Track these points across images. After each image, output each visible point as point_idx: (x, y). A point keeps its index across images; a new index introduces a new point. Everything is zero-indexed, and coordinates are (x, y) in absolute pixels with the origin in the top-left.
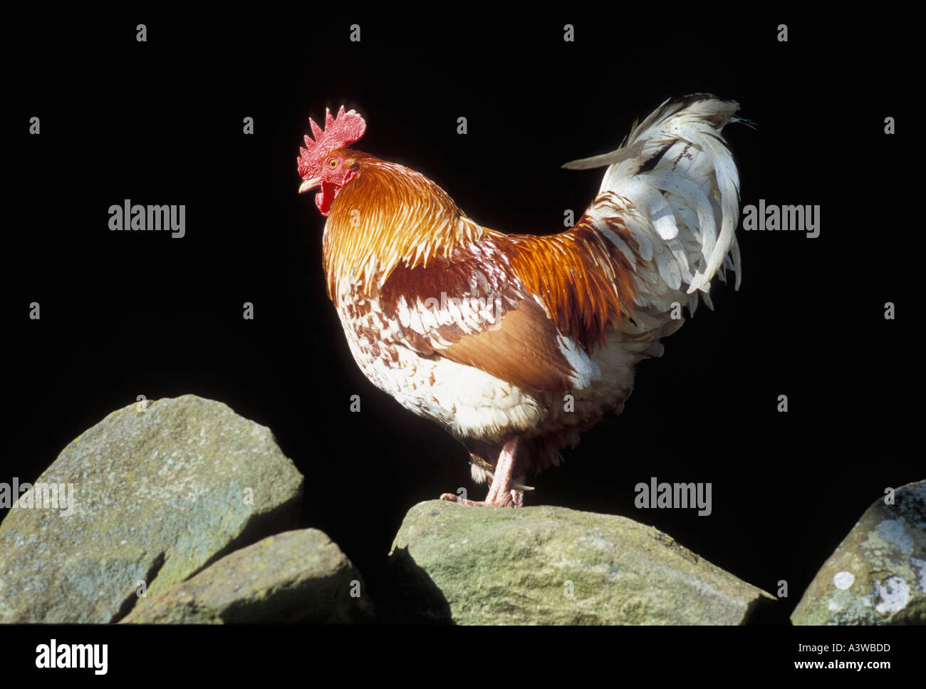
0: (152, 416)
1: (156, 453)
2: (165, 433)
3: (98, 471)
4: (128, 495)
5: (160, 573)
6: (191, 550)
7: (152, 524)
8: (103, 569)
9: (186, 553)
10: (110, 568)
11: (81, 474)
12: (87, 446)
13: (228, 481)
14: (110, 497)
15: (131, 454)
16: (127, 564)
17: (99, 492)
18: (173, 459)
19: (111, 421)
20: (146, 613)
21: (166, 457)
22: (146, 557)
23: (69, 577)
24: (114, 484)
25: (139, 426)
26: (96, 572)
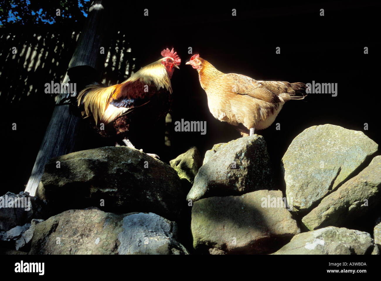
0: (319, 130)
1: (323, 139)
2: (324, 134)
3: (308, 144)
4: (320, 151)
5: (340, 173)
6: (349, 166)
7: (334, 159)
8: (323, 172)
9: (347, 167)
10: (325, 172)
11: (303, 145)
12: (301, 138)
13: (355, 146)
14: (314, 151)
15: (316, 140)
16: (330, 170)
17: (311, 150)
18: (330, 141)
19: (306, 131)
20: (351, 185)
21: (327, 140)
22: (336, 168)
23: (312, 174)
24: (314, 148)
25: (316, 132)
26: (321, 173)
